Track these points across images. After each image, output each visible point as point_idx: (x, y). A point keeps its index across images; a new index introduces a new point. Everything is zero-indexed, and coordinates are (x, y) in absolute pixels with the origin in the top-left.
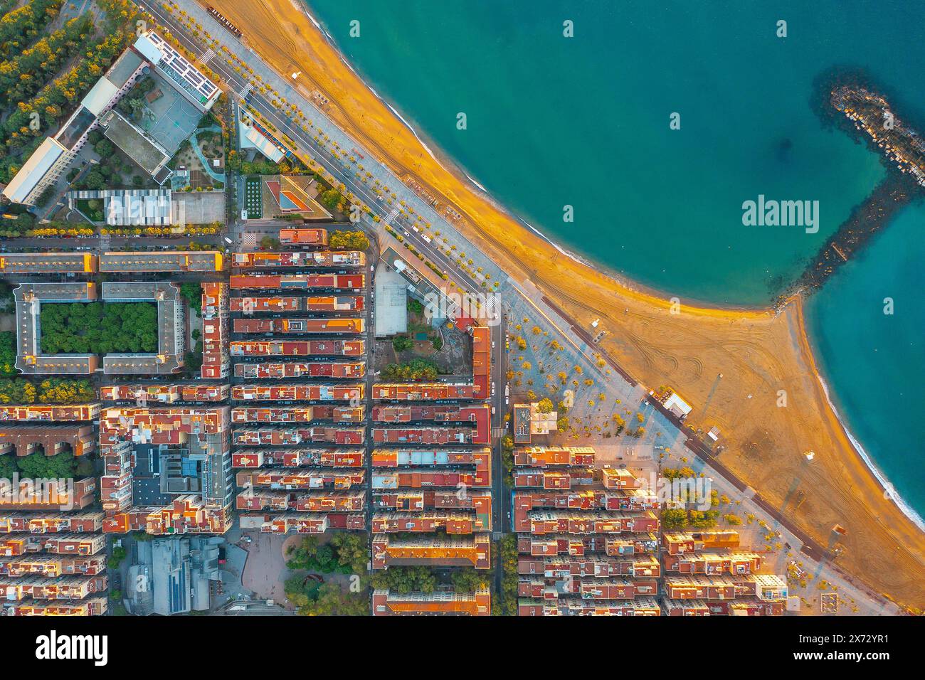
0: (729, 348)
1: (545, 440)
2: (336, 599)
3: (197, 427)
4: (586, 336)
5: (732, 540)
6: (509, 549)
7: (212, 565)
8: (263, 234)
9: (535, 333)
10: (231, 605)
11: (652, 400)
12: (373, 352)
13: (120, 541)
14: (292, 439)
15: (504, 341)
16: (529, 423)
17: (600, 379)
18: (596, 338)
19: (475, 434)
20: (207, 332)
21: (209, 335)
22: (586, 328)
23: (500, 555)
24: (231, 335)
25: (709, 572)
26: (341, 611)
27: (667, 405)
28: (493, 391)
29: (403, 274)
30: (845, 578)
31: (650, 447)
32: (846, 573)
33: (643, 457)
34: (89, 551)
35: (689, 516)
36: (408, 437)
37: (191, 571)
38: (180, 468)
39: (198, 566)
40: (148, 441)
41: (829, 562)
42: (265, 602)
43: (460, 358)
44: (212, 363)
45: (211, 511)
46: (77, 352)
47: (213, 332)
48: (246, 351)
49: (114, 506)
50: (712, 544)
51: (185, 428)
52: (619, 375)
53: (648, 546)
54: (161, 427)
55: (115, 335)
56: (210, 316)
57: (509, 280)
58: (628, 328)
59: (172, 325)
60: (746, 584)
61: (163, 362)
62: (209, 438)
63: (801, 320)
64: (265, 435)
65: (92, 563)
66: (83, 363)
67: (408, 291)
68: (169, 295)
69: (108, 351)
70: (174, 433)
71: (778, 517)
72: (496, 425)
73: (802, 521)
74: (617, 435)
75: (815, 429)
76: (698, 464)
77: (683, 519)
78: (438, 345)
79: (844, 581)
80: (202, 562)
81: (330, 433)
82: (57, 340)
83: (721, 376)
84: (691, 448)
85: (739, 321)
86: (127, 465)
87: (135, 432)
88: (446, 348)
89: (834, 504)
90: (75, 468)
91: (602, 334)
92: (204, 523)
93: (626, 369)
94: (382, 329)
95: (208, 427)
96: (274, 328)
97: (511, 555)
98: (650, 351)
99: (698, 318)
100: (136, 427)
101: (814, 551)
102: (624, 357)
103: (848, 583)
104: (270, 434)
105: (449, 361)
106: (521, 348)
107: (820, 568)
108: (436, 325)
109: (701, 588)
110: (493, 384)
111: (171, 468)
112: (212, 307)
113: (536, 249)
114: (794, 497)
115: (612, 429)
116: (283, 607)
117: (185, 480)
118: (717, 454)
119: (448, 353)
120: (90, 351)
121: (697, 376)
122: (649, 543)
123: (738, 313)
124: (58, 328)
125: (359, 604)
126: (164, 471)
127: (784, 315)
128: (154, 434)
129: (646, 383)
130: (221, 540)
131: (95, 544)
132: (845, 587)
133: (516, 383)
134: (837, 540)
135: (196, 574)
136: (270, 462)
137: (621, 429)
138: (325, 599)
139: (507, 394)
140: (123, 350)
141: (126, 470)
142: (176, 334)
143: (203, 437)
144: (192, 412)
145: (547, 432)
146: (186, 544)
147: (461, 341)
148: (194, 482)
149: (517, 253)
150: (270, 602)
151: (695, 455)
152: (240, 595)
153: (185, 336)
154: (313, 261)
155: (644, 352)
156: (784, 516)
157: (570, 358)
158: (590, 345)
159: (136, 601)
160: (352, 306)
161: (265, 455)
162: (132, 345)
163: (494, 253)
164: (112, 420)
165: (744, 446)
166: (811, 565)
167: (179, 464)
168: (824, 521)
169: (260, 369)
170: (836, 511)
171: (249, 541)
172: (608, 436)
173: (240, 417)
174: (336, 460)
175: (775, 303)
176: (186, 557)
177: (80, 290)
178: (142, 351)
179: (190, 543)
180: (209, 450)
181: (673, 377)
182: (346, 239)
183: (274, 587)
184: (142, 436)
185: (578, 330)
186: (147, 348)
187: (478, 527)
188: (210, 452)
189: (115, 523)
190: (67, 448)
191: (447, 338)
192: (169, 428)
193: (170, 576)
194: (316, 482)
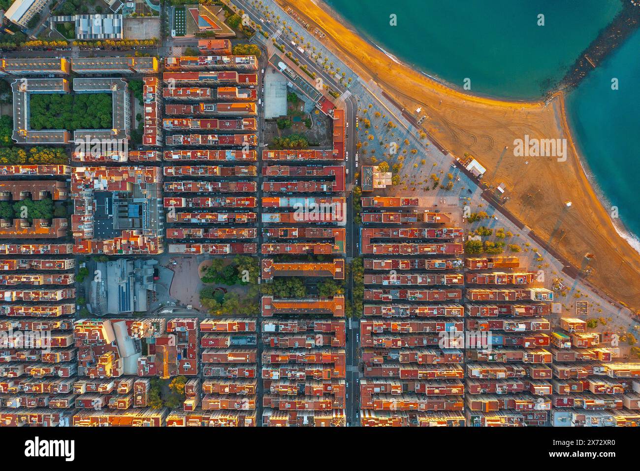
0: (512, 128)
1: (383, 192)
2: (236, 302)
3: (139, 178)
4: (412, 120)
5: (514, 262)
6: (358, 266)
7: (149, 279)
8: (186, 47)
9: (377, 116)
10: (162, 309)
11: (458, 164)
12: (263, 130)
13: (84, 264)
14: (206, 187)
15: (355, 122)
16: (372, 177)
17: (422, 150)
18: (419, 121)
19: (334, 184)
20: (147, 112)
21: (148, 114)
22: (412, 113)
23: (351, 272)
24: (163, 115)
25: (498, 282)
26: (240, 311)
27: (469, 168)
28: (347, 158)
29: (285, 72)
30: (593, 291)
31: (457, 198)
32: (594, 287)
33: (452, 205)
34: (63, 267)
35: (484, 246)
36: (287, 188)
37: (134, 283)
38: (127, 211)
39: (139, 280)
40: (105, 188)
41: (582, 279)
42: (186, 308)
43: (324, 135)
44: (150, 134)
45: (149, 238)
46: (55, 129)
47: (151, 111)
48: (174, 125)
49: (81, 234)
50: (500, 264)
51: (131, 179)
52: (436, 148)
53: (455, 264)
54: (114, 179)
55: (82, 117)
56: (149, 100)
57: (359, 79)
58: (441, 114)
59: (122, 108)
60: (524, 292)
61: (116, 134)
62: (147, 185)
63: (563, 109)
64: (187, 184)
65: (65, 277)
66: (59, 136)
67: (288, 87)
68: (120, 87)
69: (77, 128)
70: (124, 182)
71: (546, 247)
72: (349, 182)
73: (563, 250)
74: (434, 188)
75: (572, 186)
76: (491, 210)
77: (480, 247)
78: (308, 125)
79: (593, 293)
80: (142, 277)
81: (233, 187)
82: (42, 119)
83: (507, 148)
84: (485, 198)
85: (520, 109)
86: (90, 208)
87: (96, 181)
88: (314, 128)
89: (586, 238)
90: (53, 211)
91: (423, 119)
92: (144, 246)
93: (440, 143)
94: (269, 114)
95: (148, 178)
96: (194, 112)
97: (359, 270)
98: (457, 130)
99: (491, 108)
100: (97, 178)
101: (570, 271)
102: (439, 135)
103: (595, 294)
104: (190, 184)
105: (316, 137)
106: (367, 127)
107: (575, 283)
108: (307, 111)
109: (492, 293)
110: (347, 153)
111: (121, 212)
112: (151, 94)
113: (378, 59)
114: (557, 233)
115: (430, 185)
116: (199, 311)
117: (130, 220)
118: (504, 203)
119: (316, 132)
120: (64, 128)
121: (490, 148)
122: (456, 262)
123: (519, 105)
124: (43, 111)
125: (252, 306)
126: (116, 214)
127: (551, 106)
128: (109, 183)
129: (454, 153)
130: (156, 262)
131: (67, 264)
132: (593, 298)
133: (363, 152)
134: (588, 263)
135: (138, 286)
136: (191, 205)
137: (436, 184)
138: (228, 302)
139: (357, 159)
140: (88, 127)
141: (89, 212)
142: (125, 116)
143: (143, 186)
144: (136, 168)
145: (385, 187)
146: (131, 264)
147: (325, 123)
148: (137, 221)
149: (364, 61)
150: (190, 307)
151: (488, 204)
152: (168, 302)
153: (131, 119)
154: (221, 62)
155: (453, 131)
156: (550, 247)
157: (401, 135)
158: (415, 126)
159: (95, 305)
160: (249, 95)
161: (186, 201)
162: (94, 123)
163: (348, 61)
164: (79, 174)
165: (522, 197)
166: (569, 281)
167: (127, 208)
168: (578, 250)
169: (184, 138)
170: (588, 244)
171: (175, 264)
172: (428, 189)
173: (169, 171)
174: (237, 203)
175: (544, 96)
176: (131, 274)
177: (58, 84)
178: (101, 128)
179: (134, 264)
180: (147, 196)
181: (473, 148)
182: (245, 49)
183: (192, 297)
184: (101, 184)
185: (406, 115)
186: (104, 125)
187: (336, 250)
188: (148, 197)
189: (81, 247)
190: (48, 195)
191: (315, 121)
192: (119, 179)
193: (120, 286)
194: (222, 217)
